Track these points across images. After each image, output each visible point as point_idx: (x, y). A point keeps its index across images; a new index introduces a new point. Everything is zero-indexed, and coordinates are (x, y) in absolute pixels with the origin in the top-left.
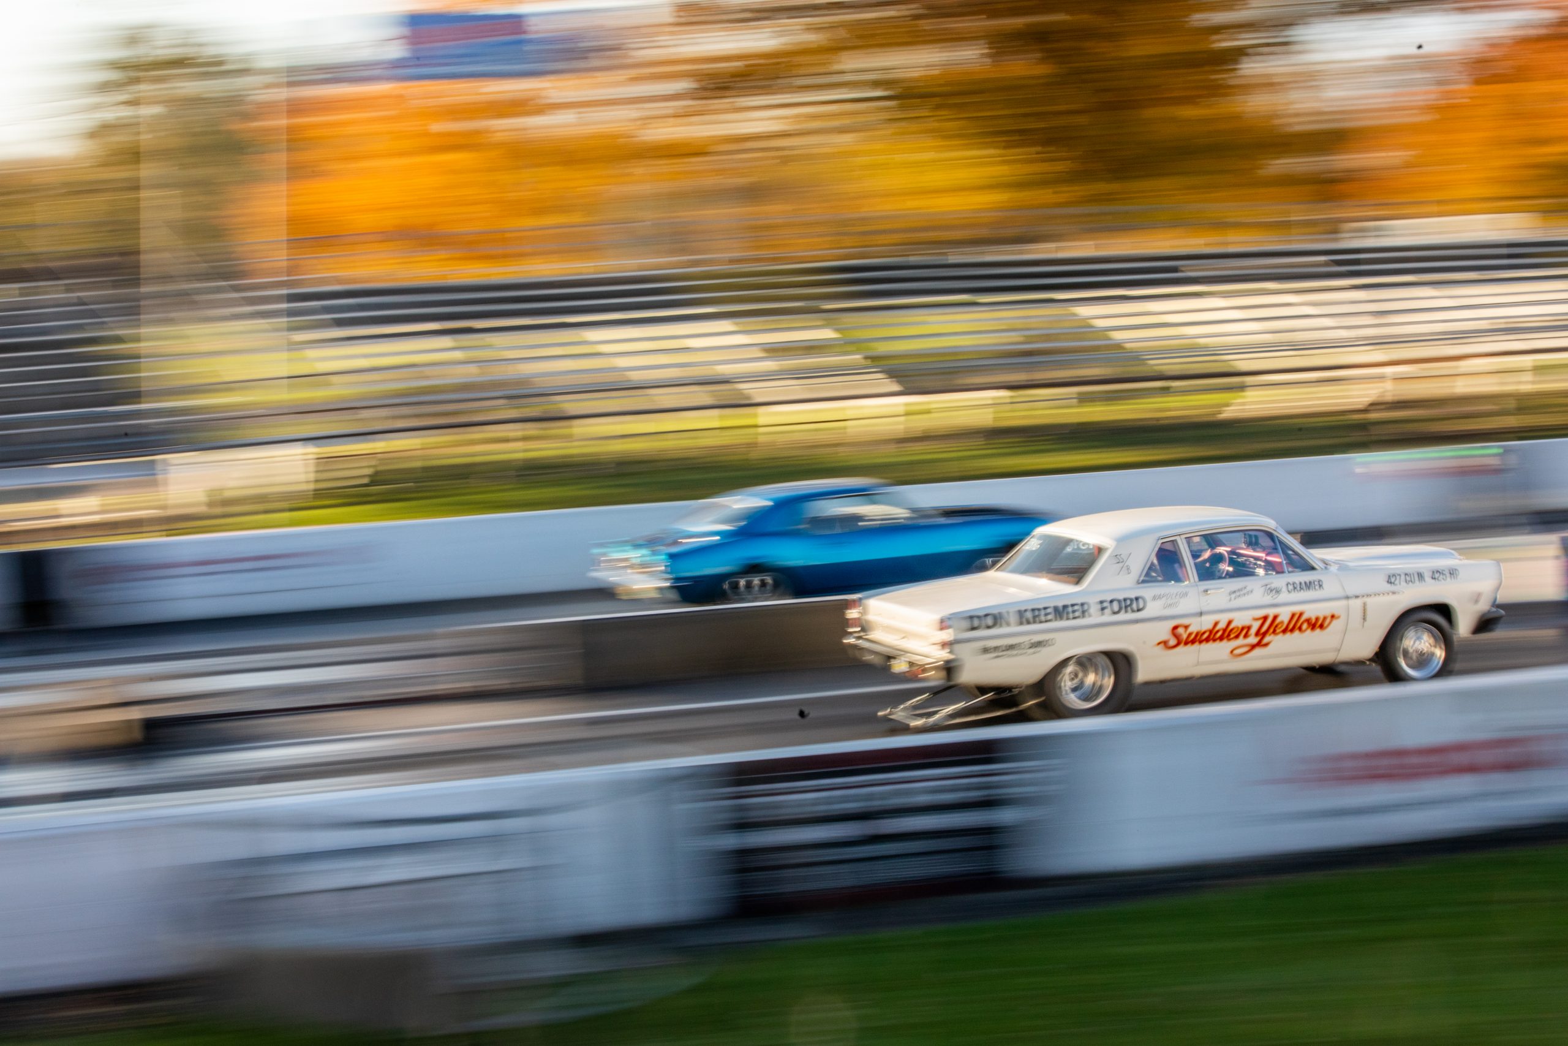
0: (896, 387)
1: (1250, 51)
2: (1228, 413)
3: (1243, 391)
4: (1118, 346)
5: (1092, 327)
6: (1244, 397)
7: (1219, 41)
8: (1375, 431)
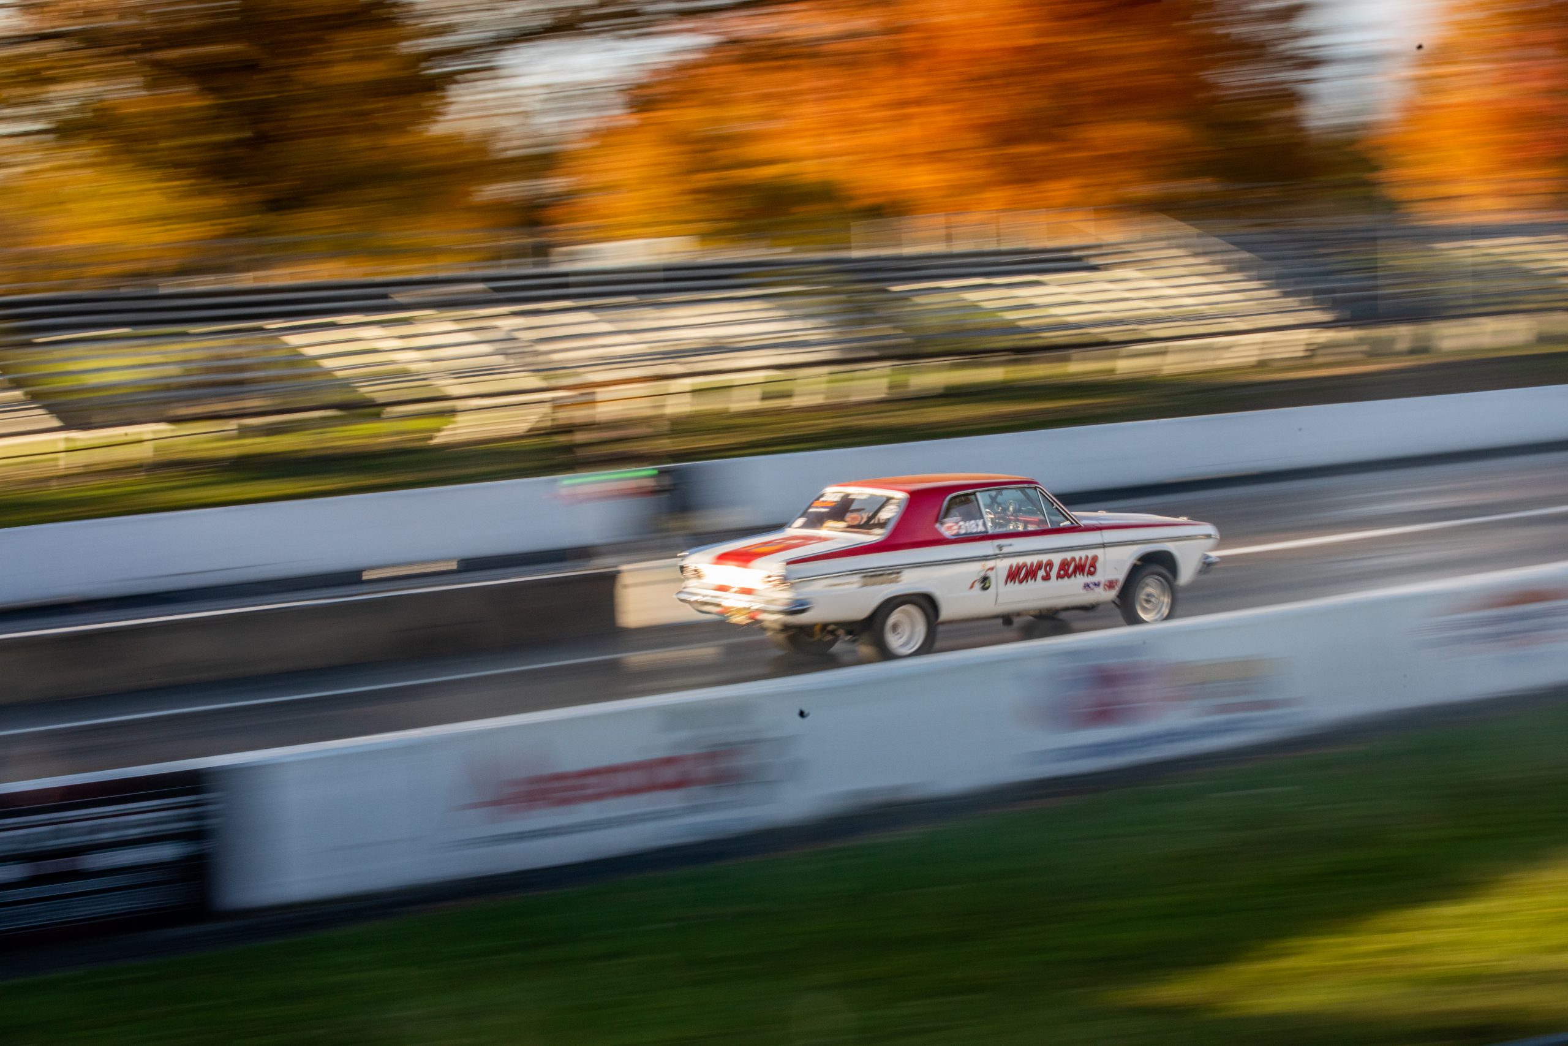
0: (56, 423)
1: (458, 77)
2: (439, 439)
3: (454, 416)
4: (329, 372)
5: (302, 355)
6: (455, 422)
7: (431, 68)
8: (580, 453)
